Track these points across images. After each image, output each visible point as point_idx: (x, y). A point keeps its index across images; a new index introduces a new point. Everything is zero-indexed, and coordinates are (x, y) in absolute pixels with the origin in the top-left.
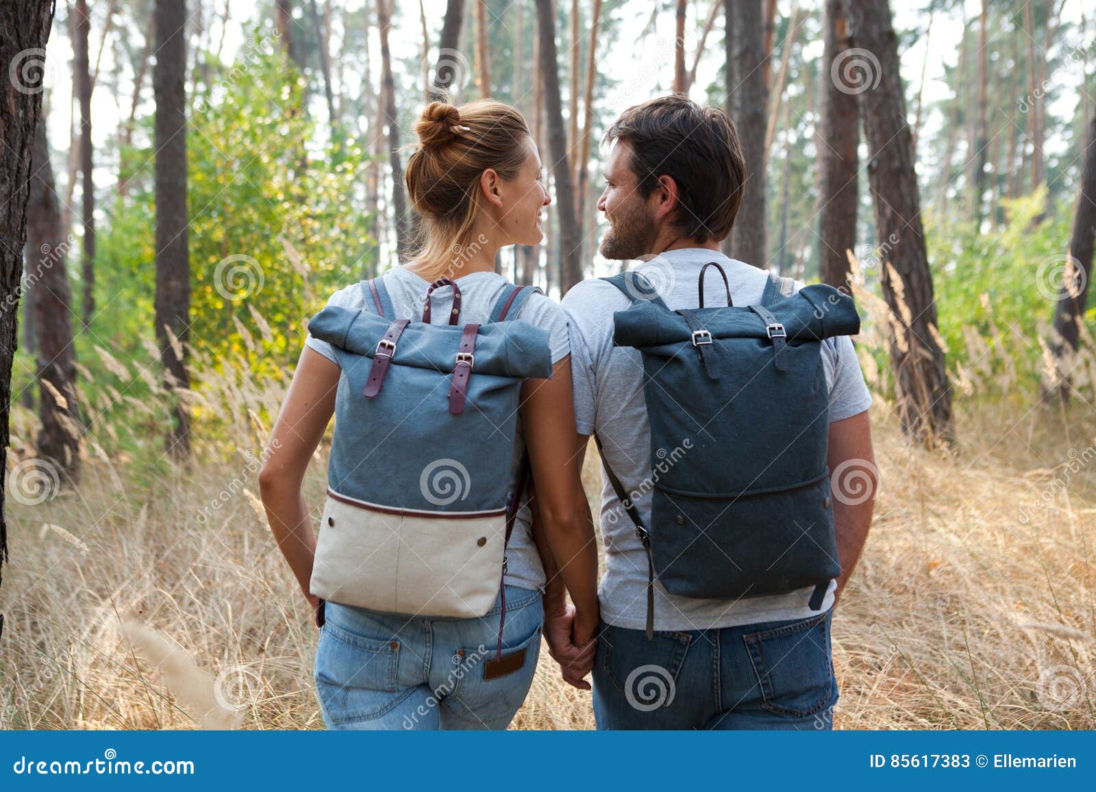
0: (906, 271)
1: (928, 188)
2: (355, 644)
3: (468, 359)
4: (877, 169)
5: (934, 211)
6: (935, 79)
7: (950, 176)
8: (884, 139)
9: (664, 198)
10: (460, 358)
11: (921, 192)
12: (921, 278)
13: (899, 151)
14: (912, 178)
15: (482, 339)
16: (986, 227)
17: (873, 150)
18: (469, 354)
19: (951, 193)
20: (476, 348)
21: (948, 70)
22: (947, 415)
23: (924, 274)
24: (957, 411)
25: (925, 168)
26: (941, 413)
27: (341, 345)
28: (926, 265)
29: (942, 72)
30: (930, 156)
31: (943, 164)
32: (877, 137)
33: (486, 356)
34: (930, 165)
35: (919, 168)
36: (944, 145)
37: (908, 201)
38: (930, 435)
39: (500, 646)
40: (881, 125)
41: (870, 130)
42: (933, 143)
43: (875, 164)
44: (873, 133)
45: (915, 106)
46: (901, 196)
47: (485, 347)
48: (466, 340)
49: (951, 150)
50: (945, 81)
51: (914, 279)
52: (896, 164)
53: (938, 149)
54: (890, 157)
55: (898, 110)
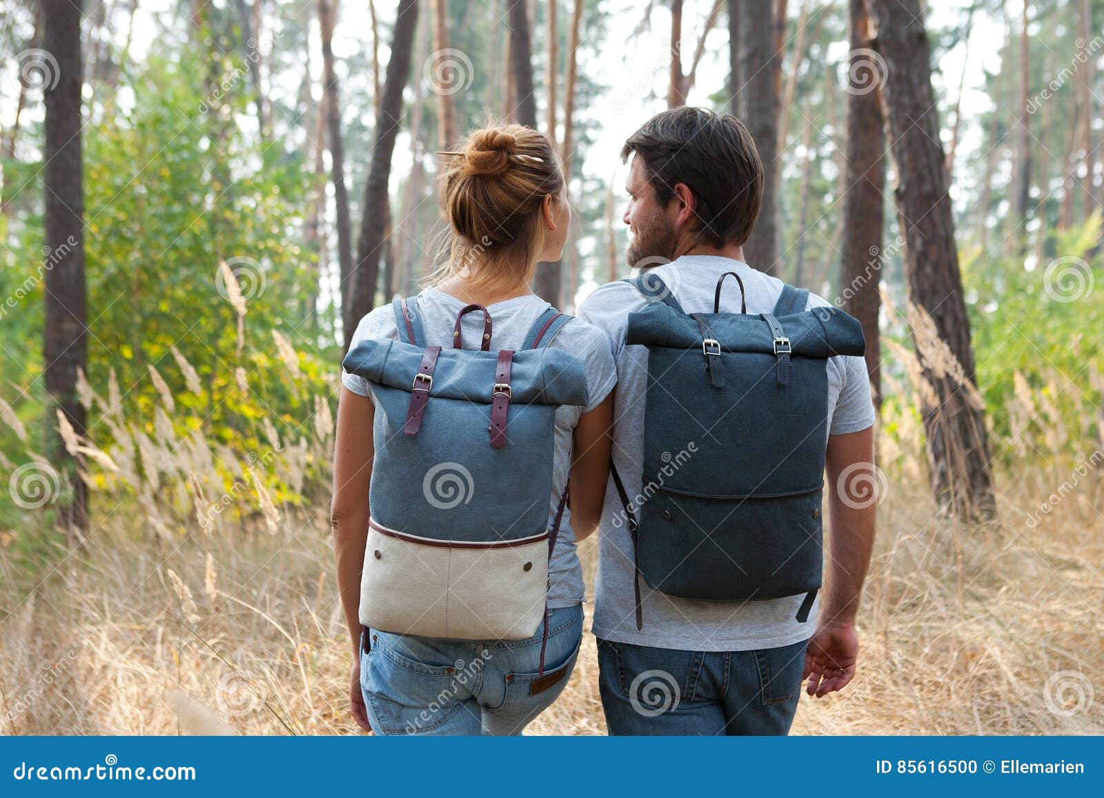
0: (940, 313)
1: (964, 216)
2: (411, 667)
3: (505, 389)
4: (906, 193)
5: (973, 242)
6: (975, 88)
7: (990, 201)
8: (914, 159)
9: (682, 205)
10: (498, 389)
11: (956, 219)
12: (956, 320)
13: (931, 173)
14: (947, 202)
15: (517, 367)
16: (1031, 262)
17: (902, 172)
18: (506, 385)
19: (991, 222)
20: (512, 377)
21: (990, 78)
22: (986, 481)
23: (960, 315)
24: (999, 477)
25: (962, 193)
26: (979, 479)
27: (377, 381)
28: (963, 306)
29: (983, 79)
30: (967, 178)
31: (983, 187)
32: (906, 157)
33: (523, 386)
34: (967, 189)
35: (954, 192)
36: (983, 166)
37: (942, 231)
38: (968, 504)
39: (542, 668)
40: (909, 142)
41: (897, 149)
42: (970, 162)
43: (903, 188)
44: (901, 152)
45: (951, 119)
46: (934, 225)
47: (521, 376)
48: (502, 369)
49: (992, 171)
50: (984, 91)
51: (949, 322)
52: (927, 188)
53: (976, 169)
54: (921, 179)
55: (929, 123)
